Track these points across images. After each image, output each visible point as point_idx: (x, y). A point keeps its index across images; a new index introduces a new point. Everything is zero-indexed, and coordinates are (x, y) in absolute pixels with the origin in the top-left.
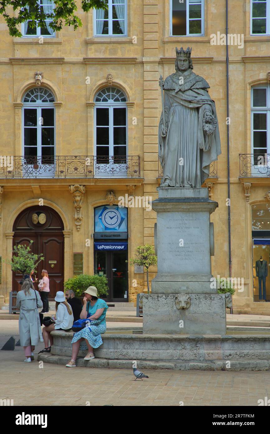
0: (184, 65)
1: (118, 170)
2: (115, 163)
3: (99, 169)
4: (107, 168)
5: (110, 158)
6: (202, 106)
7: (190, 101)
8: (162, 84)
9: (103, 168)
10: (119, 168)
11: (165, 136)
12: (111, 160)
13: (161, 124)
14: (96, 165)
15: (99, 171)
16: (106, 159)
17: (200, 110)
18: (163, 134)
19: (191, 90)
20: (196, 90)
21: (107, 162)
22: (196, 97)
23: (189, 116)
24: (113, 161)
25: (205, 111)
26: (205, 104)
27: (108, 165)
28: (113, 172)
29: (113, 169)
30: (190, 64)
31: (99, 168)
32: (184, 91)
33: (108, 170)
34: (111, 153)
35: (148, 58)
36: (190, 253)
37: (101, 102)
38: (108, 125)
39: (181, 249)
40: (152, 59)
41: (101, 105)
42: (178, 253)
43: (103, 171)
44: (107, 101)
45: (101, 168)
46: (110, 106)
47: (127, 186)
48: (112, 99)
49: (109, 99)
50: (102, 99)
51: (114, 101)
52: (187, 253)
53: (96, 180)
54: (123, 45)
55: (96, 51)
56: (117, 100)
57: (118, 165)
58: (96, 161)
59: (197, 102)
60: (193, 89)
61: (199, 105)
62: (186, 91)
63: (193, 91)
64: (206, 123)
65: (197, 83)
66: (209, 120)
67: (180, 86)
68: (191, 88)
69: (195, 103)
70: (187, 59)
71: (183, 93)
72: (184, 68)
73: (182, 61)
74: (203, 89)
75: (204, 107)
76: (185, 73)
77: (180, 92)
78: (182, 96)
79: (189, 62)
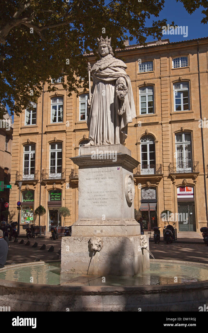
6: (117, 79)
14: (141, 169)
15: (142, 172)
17: (117, 82)
19: (109, 68)
22: (112, 73)
24: (149, 167)
27: (147, 169)
28: (148, 172)
29: (149, 170)
32: (103, 69)
33: (146, 171)
35: (164, 121)
36: (105, 200)
37: (143, 142)
38: (147, 152)
39: (98, 196)
40: (166, 122)
41: (144, 143)
42: (95, 201)
43: (144, 171)
44: (146, 141)
45: (143, 170)
46: (147, 143)
47: (156, 178)
48: (148, 140)
49: (147, 140)
50: (144, 141)
51: (149, 141)
52: (103, 201)
53: (141, 176)
54: (152, 117)
55: (141, 121)
56: (151, 141)
57: (151, 169)
58: (141, 167)
59: (113, 76)
60: (111, 67)
61: (115, 79)
62: (105, 69)
63: (111, 69)
64: (119, 90)
65: (114, 63)
66: (120, 87)
67: (100, 66)
68: (110, 66)
69: (111, 77)
70: (106, 45)
71: (102, 71)
72: (104, 53)
73: (102, 48)
74: (120, 67)
75: (119, 79)
76: (105, 57)
77: (99, 71)
78: (101, 73)
79: (109, 49)
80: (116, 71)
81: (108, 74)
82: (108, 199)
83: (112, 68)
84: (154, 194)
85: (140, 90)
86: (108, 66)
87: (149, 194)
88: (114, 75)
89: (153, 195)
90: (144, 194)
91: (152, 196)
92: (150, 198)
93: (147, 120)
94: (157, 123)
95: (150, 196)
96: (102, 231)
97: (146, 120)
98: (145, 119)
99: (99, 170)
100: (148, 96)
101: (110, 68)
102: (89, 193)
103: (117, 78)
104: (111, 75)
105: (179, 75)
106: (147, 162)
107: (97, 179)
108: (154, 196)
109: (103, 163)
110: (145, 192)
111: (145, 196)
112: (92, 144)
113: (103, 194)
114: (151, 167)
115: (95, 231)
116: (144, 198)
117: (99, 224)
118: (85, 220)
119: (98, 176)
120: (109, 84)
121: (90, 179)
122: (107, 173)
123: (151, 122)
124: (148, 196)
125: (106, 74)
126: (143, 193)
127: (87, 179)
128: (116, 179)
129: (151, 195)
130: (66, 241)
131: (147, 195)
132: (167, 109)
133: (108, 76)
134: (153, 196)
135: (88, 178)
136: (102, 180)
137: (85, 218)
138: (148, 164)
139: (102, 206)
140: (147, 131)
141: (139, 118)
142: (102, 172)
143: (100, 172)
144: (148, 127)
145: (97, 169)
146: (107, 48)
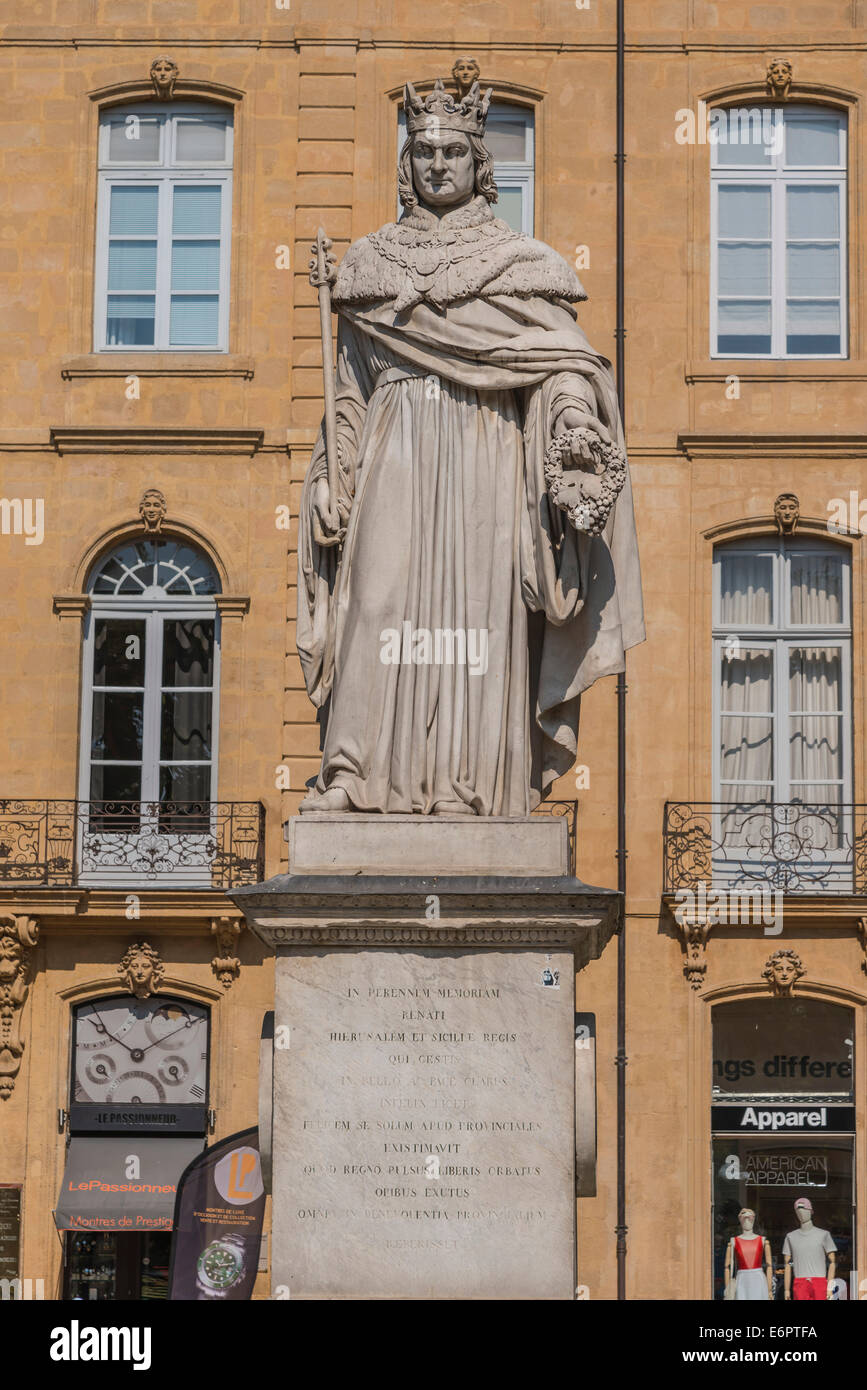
0: (449, 174)
1: (173, 857)
2: (162, 830)
3: (97, 852)
4: (128, 848)
5: (144, 809)
6: (539, 384)
7: (477, 354)
8: (328, 272)
9: (112, 848)
10: (179, 848)
11: (336, 538)
12: (149, 820)
13: (316, 480)
14: (85, 838)
15: (97, 859)
16: (126, 812)
17: (536, 401)
18: (328, 532)
19: (485, 298)
20: (514, 303)
21: (131, 825)
22: (512, 336)
23: (471, 434)
24: (155, 820)
25: (559, 406)
26: (556, 372)
27: (133, 838)
28: (152, 866)
29: (153, 851)
30: (480, 173)
31: (95, 848)
32: (449, 304)
33: (133, 857)
34: (150, 790)
35: (307, 433)
36: (460, 1182)
37: (115, 597)
38: (142, 684)
39: (411, 1153)
41: (110, 607)
42: (390, 1181)
43: (111, 859)
44: (140, 592)
45: (105, 848)
46: (151, 611)
47: (209, 920)
48: (161, 583)
49: (149, 582)
50: (119, 583)
51: (169, 592)
53: (85, 897)
54: (209, 384)
55: (102, 405)
56: (179, 589)
57: (173, 838)
58: (86, 819)
59: (516, 360)
60: (497, 294)
61: (530, 378)
62: (458, 301)
63: (497, 306)
64: (565, 468)
65: (515, 266)
66: (581, 447)
67: (426, 275)
68: (485, 290)
69: (501, 363)
70: (464, 141)
71: (441, 314)
72: (447, 189)
73: (439, 153)
74: (551, 297)
75: (553, 385)
76: (452, 216)
77: (423, 310)
78: (435, 328)
79: (477, 163)
80: (525, 321)
81: (480, 342)
82: (475, 1171)
83: (502, 300)
84: (184, 1064)
85: (104, 132)
86: (478, 282)
87: (138, 1055)
88: (522, 354)
89: (173, 1071)
90: (99, 1057)
91: (168, 1082)
92: (148, 1095)
94: (252, 442)
95: (151, 1079)
99: (417, 979)
100: (177, 189)
101: (490, 298)
102: (347, 1126)
103: (541, 375)
104: (505, 353)
105: (452, 46)
106: (136, 773)
107: (402, 1037)
108: (181, 1074)
109: (450, 938)
110: (103, 1044)
111: (102, 1077)
112: (359, 804)
113: (444, 1138)
114: (169, 824)
116: (95, 1094)
119: (415, 1023)
120: (485, 408)
121: (354, 1037)
122: (472, 1001)
123: (193, 420)
124: (127, 1076)
125: (468, 341)
126: (86, 1047)
127: (333, 1036)
128: (537, 1049)
129: (161, 1073)
131: (125, 1063)
133: (481, 358)
134: (178, 1082)
135: (340, 1029)
136: (438, 1048)
138: (144, 798)
139: (437, 1214)
140: (155, 505)
141: (89, 374)
142: (442, 993)
143: (428, 993)
144: (160, 469)
145: (407, 975)
146: (467, 159)
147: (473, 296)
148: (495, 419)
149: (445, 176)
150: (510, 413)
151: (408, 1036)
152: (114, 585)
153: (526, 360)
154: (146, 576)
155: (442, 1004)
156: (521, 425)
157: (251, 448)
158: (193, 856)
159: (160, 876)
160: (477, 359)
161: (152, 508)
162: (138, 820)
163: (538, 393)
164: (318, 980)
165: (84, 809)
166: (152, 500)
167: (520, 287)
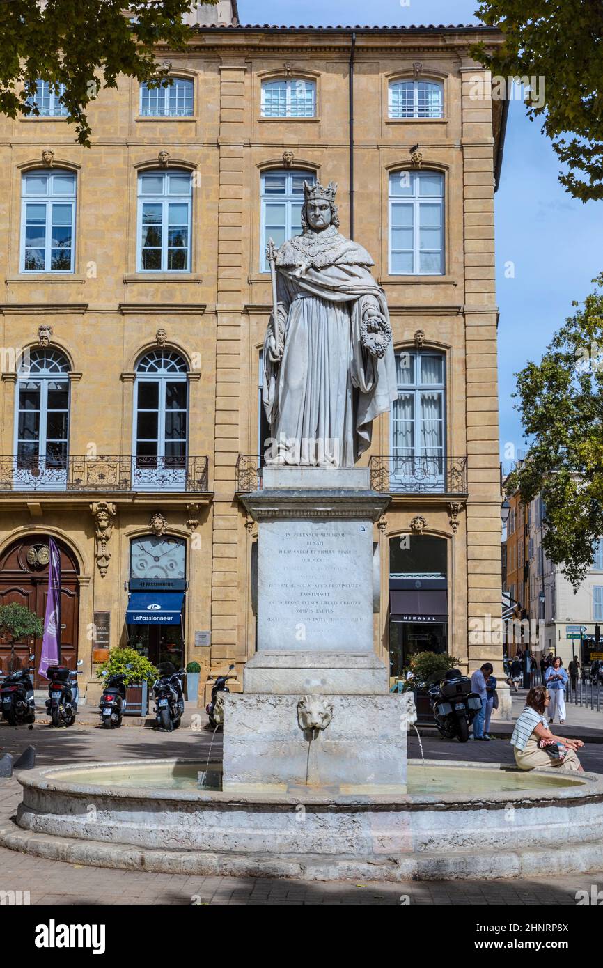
0: (321, 217)
1: (171, 479)
2: (166, 468)
3: (140, 477)
4: (153, 475)
5: (159, 459)
6: (357, 299)
7: (334, 287)
8: (273, 255)
9: (146, 475)
10: (173, 475)
11: (278, 359)
12: (161, 464)
14: (134, 471)
15: (140, 479)
16: (152, 461)
17: (356, 306)
18: (275, 357)
19: (336, 265)
20: (347, 267)
21: (153, 466)
22: (346, 280)
23: (331, 319)
24: (164, 464)
25: (366, 308)
26: (364, 295)
27: (155, 471)
28: (163, 482)
29: (163, 477)
30: (333, 216)
31: (139, 475)
32: (322, 268)
33: (155, 479)
34: (161, 451)
35: (224, 306)
36: (329, 607)
37: (146, 373)
38: (157, 409)
39: (311, 596)
40: (231, 307)
41: (146, 377)
42: (303, 607)
43: (146, 479)
44: (156, 370)
45: (143, 475)
46: (160, 379)
47: (186, 504)
48: (165, 367)
49: (160, 367)
50: (148, 367)
51: (168, 371)
52: (323, 607)
53: (135, 495)
54: (184, 285)
55: (140, 294)
56: (173, 369)
57: (171, 471)
58: (135, 464)
59: (348, 290)
60: (340, 264)
61: (354, 297)
62: (325, 267)
63: (340, 268)
64: (369, 332)
65: (347, 253)
66: (375, 324)
67: (313, 257)
68: (336, 262)
69: (343, 291)
70: (328, 204)
71: (318, 271)
72: (319, 223)
73: (318, 209)
74: (361, 265)
75: (364, 300)
76: (322, 233)
77: (311, 270)
78: (317, 277)
79: (332, 212)
80: (352, 275)
81: (335, 283)
82: (335, 603)
83: (343, 266)
84: (176, 562)
85: (140, 182)
86: (333, 259)
87: (157, 559)
88: (350, 288)
89: (171, 565)
90: (141, 560)
91: (169, 570)
92: (162, 575)
93: (162, 292)
94: (201, 309)
95: (163, 569)
96: (324, 682)
97: (159, 295)
98: (157, 290)
99: (312, 529)
100: (170, 205)
101: (338, 265)
102: (286, 586)
103: (358, 296)
104: (344, 287)
105: (283, 146)
106: (155, 445)
107: (307, 552)
108: (174, 567)
109: (326, 514)
110: (143, 554)
111: (142, 568)
113: (324, 590)
114: (169, 465)
115: (308, 682)
116: (139, 574)
117: (317, 665)
118: (278, 653)
119: (312, 546)
120: (336, 309)
121: (288, 552)
122: (333, 538)
123: (178, 300)
124: (153, 567)
125: (331, 283)
126: (136, 556)
127: (281, 552)
128: (359, 556)
129: (166, 566)
130: (238, 706)
131: (151, 562)
132: (237, 260)
133: (335, 289)
134: (173, 570)
135: (283, 549)
136: (321, 556)
137: (276, 648)
138: (158, 455)
139: (320, 619)
140: (163, 335)
141: (135, 281)
142: (322, 535)
143: (316, 535)
144: (165, 321)
145: (309, 528)
146: (328, 211)
147: (330, 265)
148: (340, 313)
149: (320, 218)
150: (346, 311)
151: (309, 551)
152: (146, 368)
153: (352, 290)
154: (158, 363)
155: (322, 539)
156: (350, 315)
157: (201, 312)
158: (179, 479)
159: (166, 487)
160: (333, 290)
161: (161, 337)
162: (156, 464)
163: (357, 302)
164: (274, 530)
165: (134, 459)
166: (161, 333)
167: (349, 262)
